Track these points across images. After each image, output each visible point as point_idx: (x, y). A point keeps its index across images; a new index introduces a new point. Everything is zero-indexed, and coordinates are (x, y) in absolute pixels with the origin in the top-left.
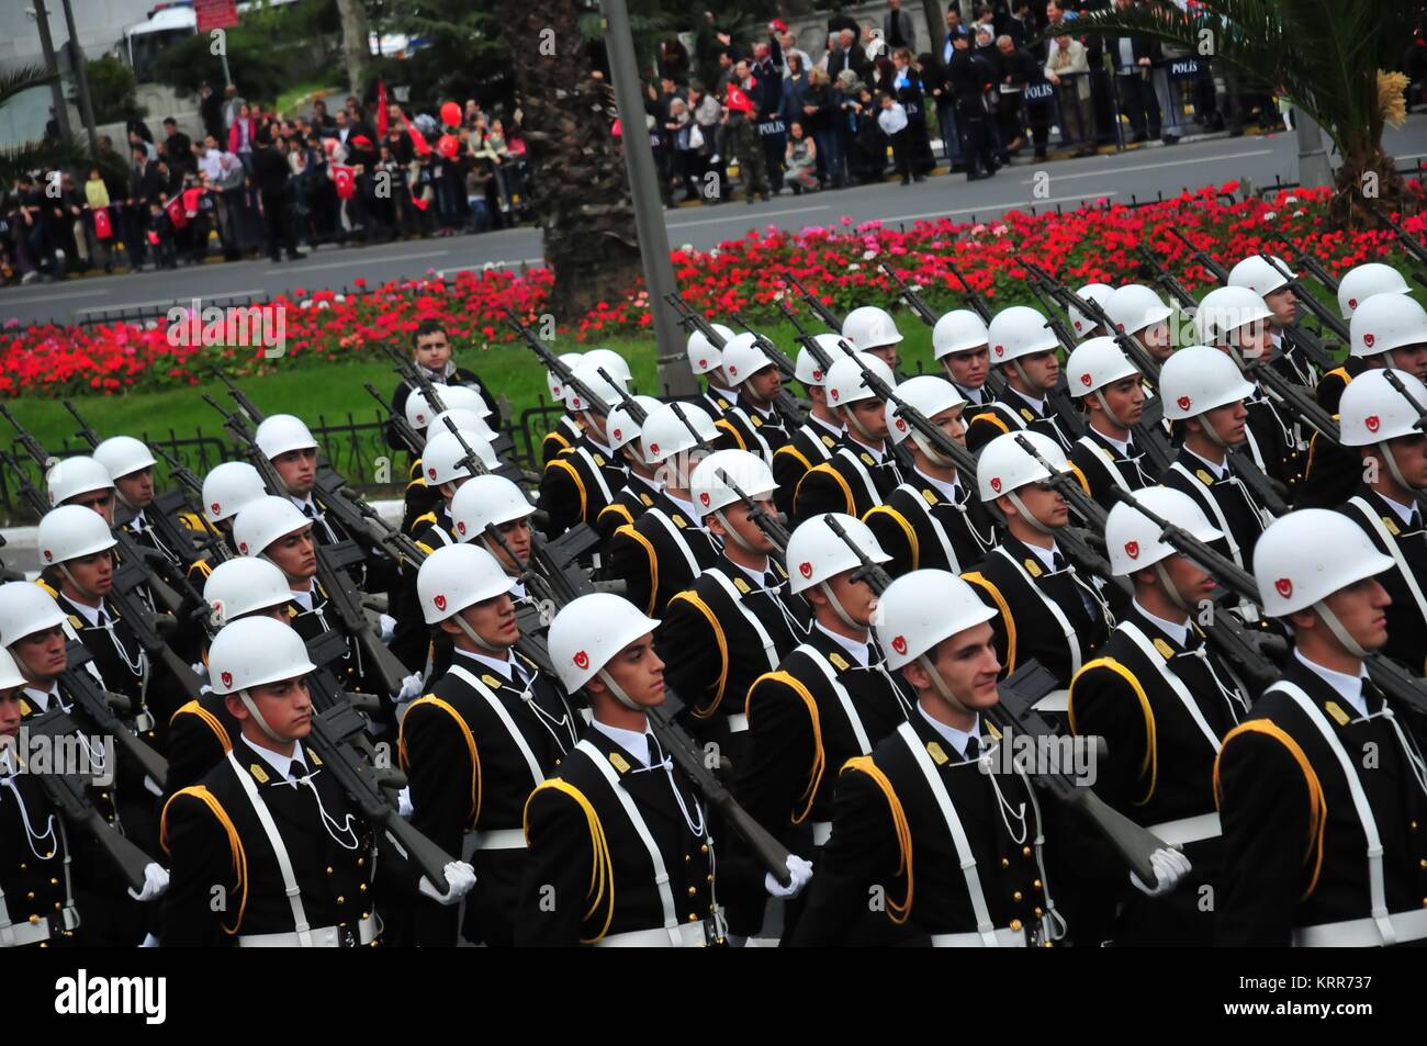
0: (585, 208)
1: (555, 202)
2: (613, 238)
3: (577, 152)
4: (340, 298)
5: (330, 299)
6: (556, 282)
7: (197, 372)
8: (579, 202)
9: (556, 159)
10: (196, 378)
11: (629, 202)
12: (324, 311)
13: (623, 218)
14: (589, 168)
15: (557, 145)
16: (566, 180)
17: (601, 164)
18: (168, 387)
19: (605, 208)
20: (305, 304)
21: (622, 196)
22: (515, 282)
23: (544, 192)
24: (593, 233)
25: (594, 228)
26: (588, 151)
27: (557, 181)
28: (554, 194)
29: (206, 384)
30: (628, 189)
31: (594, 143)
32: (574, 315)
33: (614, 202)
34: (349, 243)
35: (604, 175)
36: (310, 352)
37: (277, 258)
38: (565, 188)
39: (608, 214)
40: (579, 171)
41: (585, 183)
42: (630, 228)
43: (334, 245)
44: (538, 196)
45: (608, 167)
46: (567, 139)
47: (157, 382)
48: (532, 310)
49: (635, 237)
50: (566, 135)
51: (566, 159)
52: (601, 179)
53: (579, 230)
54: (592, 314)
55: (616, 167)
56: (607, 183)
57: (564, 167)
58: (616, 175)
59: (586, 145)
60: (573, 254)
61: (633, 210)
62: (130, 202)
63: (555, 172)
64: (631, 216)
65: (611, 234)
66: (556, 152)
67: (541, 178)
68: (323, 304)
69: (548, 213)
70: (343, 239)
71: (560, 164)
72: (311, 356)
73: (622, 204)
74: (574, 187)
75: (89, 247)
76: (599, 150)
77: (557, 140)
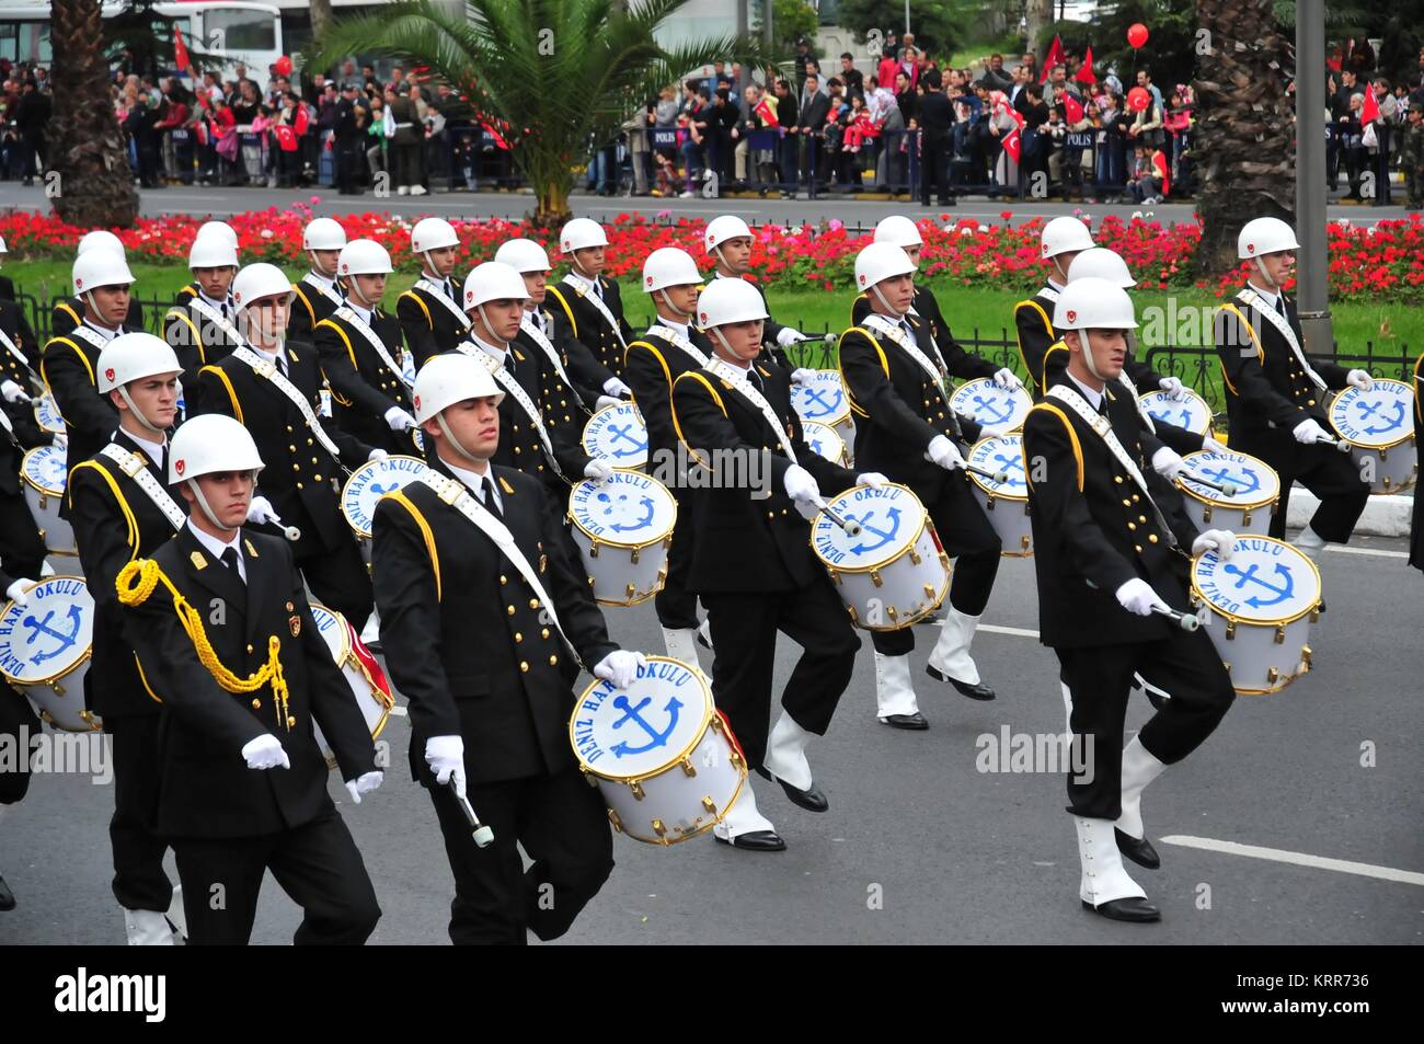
0: (1246, 165)
1: (1215, 155)
2: (1270, 199)
3: (1247, 108)
4: (983, 228)
5: (974, 226)
6: (1203, 237)
7: (833, 278)
8: (1241, 158)
9: (1223, 112)
10: (831, 283)
11: (1292, 165)
12: (966, 239)
13: (1283, 180)
14: (1256, 125)
15: (1227, 98)
16: (1230, 134)
17: (1270, 123)
18: (803, 288)
19: (1266, 168)
20: (949, 228)
21: (1285, 158)
22: (1161, 233)
23: (1206, 143)
24: (1249, 191)
25: (1251, 187)
26: (1258, 108)
27: (1218, 135)
28: (1216, 146)
29: (840, 291)
30: (1294, 152)
31: (1265, 102)
32: (1215, 271)
33: (1276, 163)
34: (1000, 198)
35: (1270, 134)
36: (947, 273)
37: (927, 203)
38: (1228, 142)
39: (1268, 174)
40: (1245, 127)
41: (1249, 140)
42: (1288, 192)
43: (985, 198)
44: (1199, 147)
45: (1276, 126)
46: (1238, 93)
47: (793, 282)
48: (1174, 262)
49: (1292, 201)
50: (1238, 88)
51: (1235, 113)
52: (1266, 138)
53: (1235, 187)
54: (1235, 273)
55: (1284, 128)
56: (1272, 143)
57: (1231, 121)
58: (1282, 136)
59: (1256, 102)
60: (1224, 209)
61: (1295, 173)
62: (794, 129)
63: (1220, 124)
64: (1293, 180)
65: (1269, 195)
66: (1224, 105)
67: (1206, 129)
68: (966, 231)
69: (1206, 166)
70: (996, 192)
71: (1227, 117)
72: (946, 277)
73: (1284, 166)
74: (1238, 142)
75: (747, 171)
76: (1269, 108)
77: (1228, 92)
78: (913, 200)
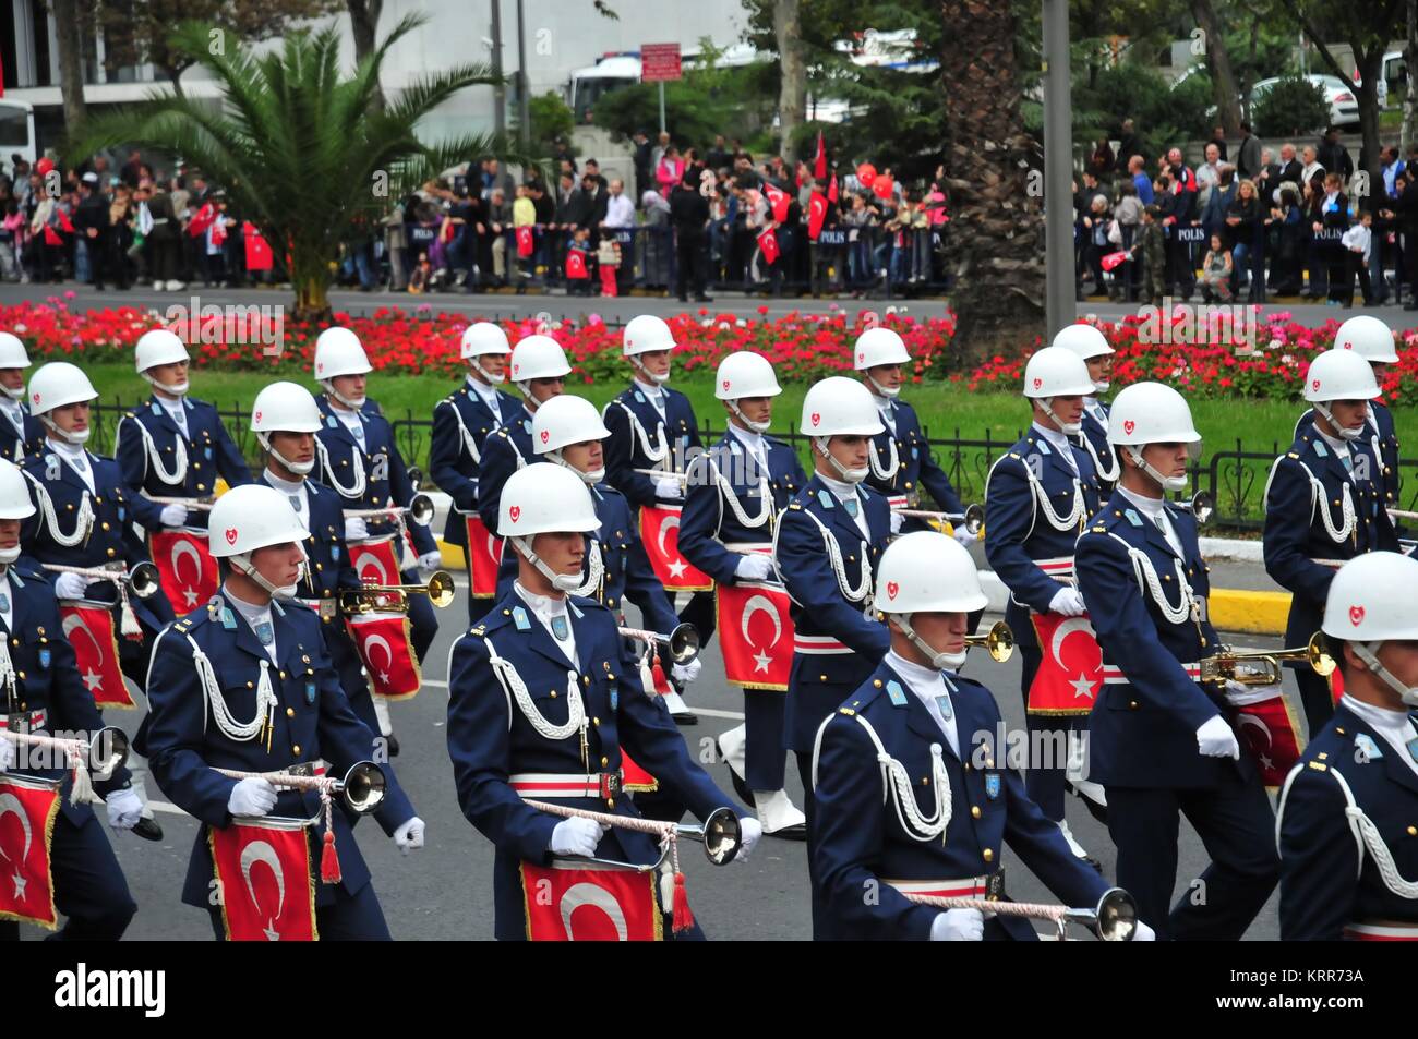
0: (996, 261)
1: (967, 252)
2: (1020, 295)
3: (997, 205)
4: (741, 323)
5: (732, 320)
6: (956, 332)
7: (593, 372)
8: (991, 254)
9: (975, 209)
10: (592, 377)
11: (1041, 262)
12: (724, 334)
13: (1032, 276)
14: (1006, 222)
15: (977, 196)
16: (981, 230)
17: (1019, 220)
19: (1016, 264)
20: (707, 323)
21: (1034, 255)
22: (915, 328)
23: (958, 240)
24: (1000, 286)
25: (1001, 282)
26: (1008, 205)
27: (970, 231)
28: (968, 243)
29: (600, 384)
30: (1043, 249)
31: (1015, 199)
32: (969, 365)
33: (1025, 259)
34: (755, 294)
35: (1020, 231)
36: (706, 367)
37: (684, 299)
38: (978, 239)
39: (1018, 270)
40: (996, 224)
41: (999, 237)
42: (1038, 288)
43: (742, 294)
44: (951, 243)
45: (1025, 223)
46: (988, 191)
48: (928, 356)
49: (1042, 297)
50: (988, 186)
51: (986, 210)
52: (1016, 236)
53: (986, 282)
54: (988, 367)
55: (1033, 225)
56: (1021, 240)
57: (982, 218)
58: (1032, 233)
59: (1007, 199)
60: (977, 304)
61: (1045, 269)
62: (552, 226)
63: (971, 221)
64: (1043, 276)
65: (1019, 290)
66: (975, 202)
67: (957, 226)
68: (724, 325)
69: (959, 262)
70: (751, 289)
71: (977, 215)
72: (705, 371)
73: (1033, 262)
74: (989, 239)
75: (506, 265)
76: (1018, 206)
77: (979, 190)
78: (670, 296)
